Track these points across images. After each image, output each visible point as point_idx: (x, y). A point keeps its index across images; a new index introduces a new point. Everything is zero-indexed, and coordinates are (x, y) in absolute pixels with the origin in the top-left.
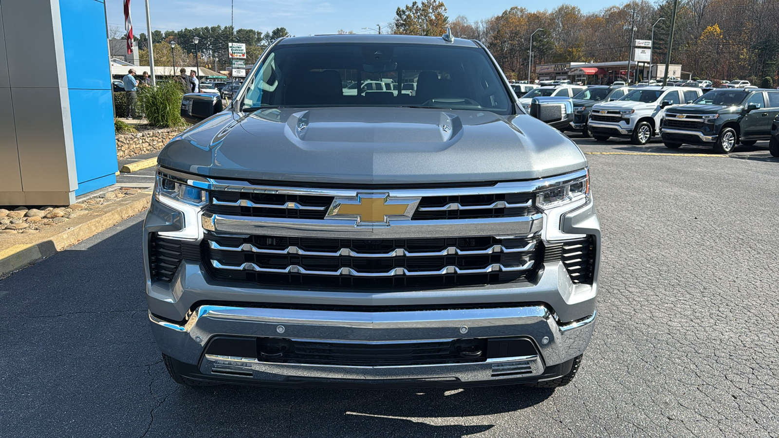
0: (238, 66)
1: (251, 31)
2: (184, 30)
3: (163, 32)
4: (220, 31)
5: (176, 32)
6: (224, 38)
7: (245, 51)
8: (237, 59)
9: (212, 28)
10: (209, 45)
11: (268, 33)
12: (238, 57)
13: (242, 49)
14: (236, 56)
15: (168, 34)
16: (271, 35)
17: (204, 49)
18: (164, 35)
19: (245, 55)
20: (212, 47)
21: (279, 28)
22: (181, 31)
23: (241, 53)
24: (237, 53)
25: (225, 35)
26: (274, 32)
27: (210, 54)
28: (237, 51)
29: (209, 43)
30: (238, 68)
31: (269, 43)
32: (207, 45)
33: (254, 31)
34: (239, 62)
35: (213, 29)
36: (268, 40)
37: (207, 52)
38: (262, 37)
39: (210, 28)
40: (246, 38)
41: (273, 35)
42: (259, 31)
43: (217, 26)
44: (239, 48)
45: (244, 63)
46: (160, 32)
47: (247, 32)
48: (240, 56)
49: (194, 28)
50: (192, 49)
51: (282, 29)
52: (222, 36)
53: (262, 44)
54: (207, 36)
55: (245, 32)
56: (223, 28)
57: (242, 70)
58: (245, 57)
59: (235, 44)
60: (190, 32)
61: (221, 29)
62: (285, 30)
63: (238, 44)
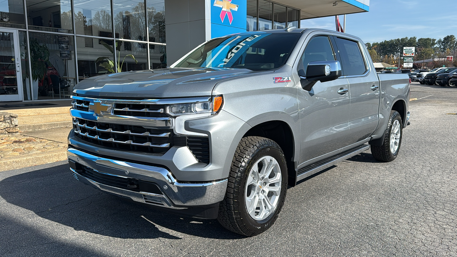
0: (408, 61)
1: (428, 39)
2: (384, 42)
3: (371, 44)
4: (407, 41)
5: (379, 43)
6: (409, 45)
7: (414, 51)
8: (408, 56)
9: (401, 39)
10: (399, 50)
11: (440, 39)
12: (409, 55)
13: (412, 50)
14: (408, 55)
15: (374, 45)
16: (442, 41)
17: (395, 52)
18: (371, 45)
19: (414, 54)
20: (400, 50)
21: (449, 35)
22: (382, 42)
23: (411, 53)
24: (408, 53)
25: (410, 43)
26: (445, 39)
27: (398, 55)
28: (409, 52)
29: (399, 48)
30: (408, 62)
31: (440, 45)
32: (398, 50)
33: (431, 39)
34: (409, 59)
35: (403, 40)
36: (439, 44)
37: (397, 54)
38: (435, 42)
39: (400, 39)
40: (424, 44)
41: (444, 40)
42: (434, 39)
43: (405, 38)
44: (410, 50)
45: (412, 59)
46: (370, 43)
47: (425, 40)
48: (410, 55)
49: (390, 40)
50: (388, 52)
51: (451, 36)
52: (407, 44)
53: (435, 47)
54: (398, 44)
55: (424, 40)
56: (409, 38)
57: (410, 63)
58: (414, 55)
59: (408, 47)
60: (387, 42)
61: (407, 39)
62: (454, 36)
63: (410, 47)
